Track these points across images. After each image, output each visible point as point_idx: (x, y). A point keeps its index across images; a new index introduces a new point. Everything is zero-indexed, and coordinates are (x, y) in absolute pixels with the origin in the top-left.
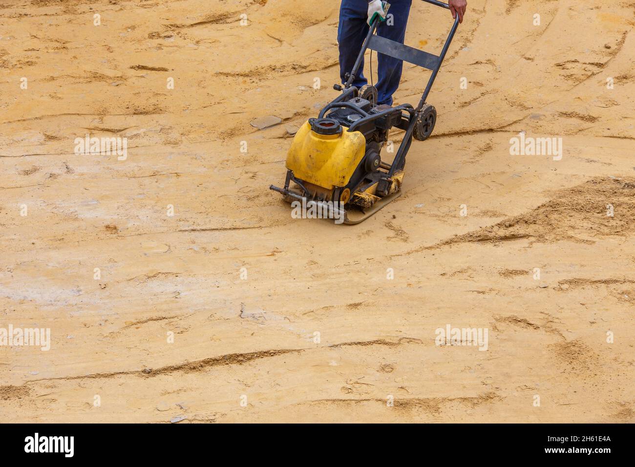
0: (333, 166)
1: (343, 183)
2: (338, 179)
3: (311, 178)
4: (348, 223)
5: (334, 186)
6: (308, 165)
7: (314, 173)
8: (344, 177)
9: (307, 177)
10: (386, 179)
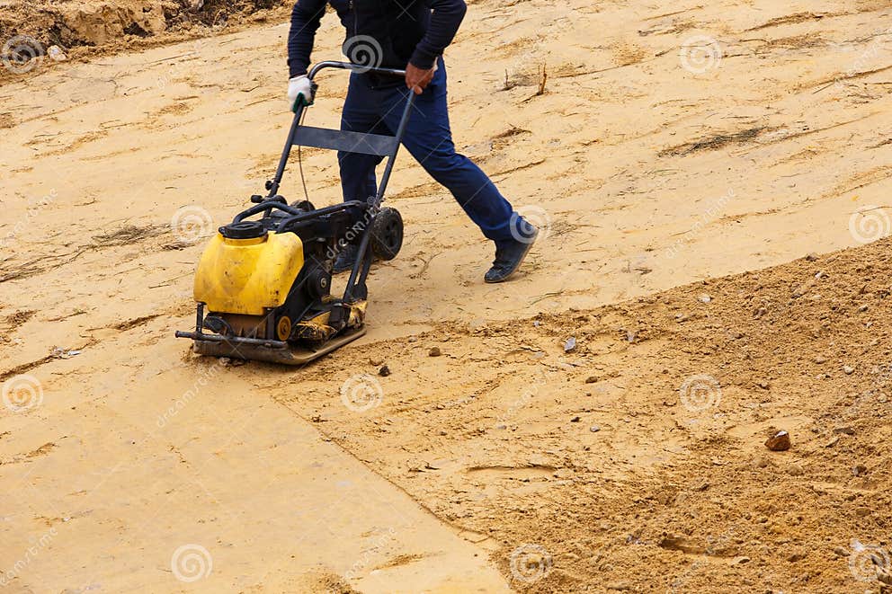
0: (260, 279)
1: (277, 300)
2: (270, 296)
3: (232, 305)
4: (292, 363)
5: (265, 309)
6: (225, 288)
7: (235, 297)
8: (277, 292)
9: (226, 306)
10: (340, 305)
